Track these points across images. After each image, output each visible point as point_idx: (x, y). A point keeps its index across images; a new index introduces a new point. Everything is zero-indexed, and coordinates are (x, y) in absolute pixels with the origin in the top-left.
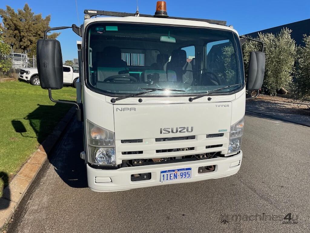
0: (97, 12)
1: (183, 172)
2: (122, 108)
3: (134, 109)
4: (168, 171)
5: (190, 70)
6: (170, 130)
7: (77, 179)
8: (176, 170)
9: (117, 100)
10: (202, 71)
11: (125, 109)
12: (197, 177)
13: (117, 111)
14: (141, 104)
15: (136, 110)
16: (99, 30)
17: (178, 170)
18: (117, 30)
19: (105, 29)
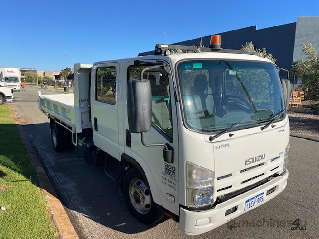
0: (168, 47)
1: (259, 197)
2: (219, 146)
3: (228, 145)
4: (251, 199)
5: (210, 93)
6: (251, 160)
7: (124, 224)
8: (255, 197)
9: (216, 137)
10: (222, 95)
11: (222, 146)
12: (267, 199)
13: (216, 149)
14: (231, 139)
15: (230, 146)
16: (188, 68)
17: (256, 197)
18: (202, 67)
19: (192, 67)
